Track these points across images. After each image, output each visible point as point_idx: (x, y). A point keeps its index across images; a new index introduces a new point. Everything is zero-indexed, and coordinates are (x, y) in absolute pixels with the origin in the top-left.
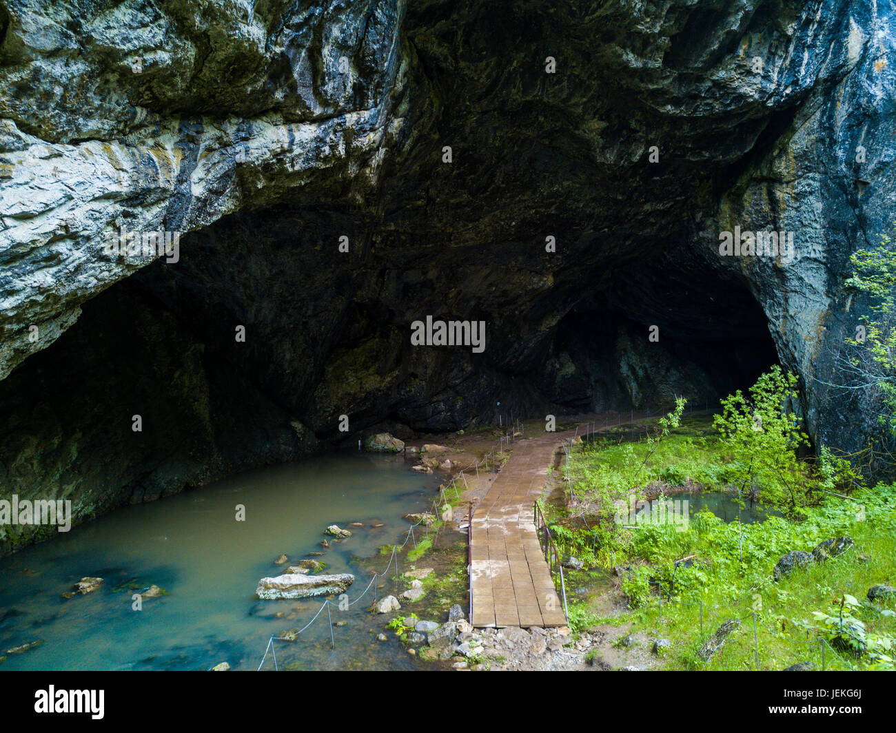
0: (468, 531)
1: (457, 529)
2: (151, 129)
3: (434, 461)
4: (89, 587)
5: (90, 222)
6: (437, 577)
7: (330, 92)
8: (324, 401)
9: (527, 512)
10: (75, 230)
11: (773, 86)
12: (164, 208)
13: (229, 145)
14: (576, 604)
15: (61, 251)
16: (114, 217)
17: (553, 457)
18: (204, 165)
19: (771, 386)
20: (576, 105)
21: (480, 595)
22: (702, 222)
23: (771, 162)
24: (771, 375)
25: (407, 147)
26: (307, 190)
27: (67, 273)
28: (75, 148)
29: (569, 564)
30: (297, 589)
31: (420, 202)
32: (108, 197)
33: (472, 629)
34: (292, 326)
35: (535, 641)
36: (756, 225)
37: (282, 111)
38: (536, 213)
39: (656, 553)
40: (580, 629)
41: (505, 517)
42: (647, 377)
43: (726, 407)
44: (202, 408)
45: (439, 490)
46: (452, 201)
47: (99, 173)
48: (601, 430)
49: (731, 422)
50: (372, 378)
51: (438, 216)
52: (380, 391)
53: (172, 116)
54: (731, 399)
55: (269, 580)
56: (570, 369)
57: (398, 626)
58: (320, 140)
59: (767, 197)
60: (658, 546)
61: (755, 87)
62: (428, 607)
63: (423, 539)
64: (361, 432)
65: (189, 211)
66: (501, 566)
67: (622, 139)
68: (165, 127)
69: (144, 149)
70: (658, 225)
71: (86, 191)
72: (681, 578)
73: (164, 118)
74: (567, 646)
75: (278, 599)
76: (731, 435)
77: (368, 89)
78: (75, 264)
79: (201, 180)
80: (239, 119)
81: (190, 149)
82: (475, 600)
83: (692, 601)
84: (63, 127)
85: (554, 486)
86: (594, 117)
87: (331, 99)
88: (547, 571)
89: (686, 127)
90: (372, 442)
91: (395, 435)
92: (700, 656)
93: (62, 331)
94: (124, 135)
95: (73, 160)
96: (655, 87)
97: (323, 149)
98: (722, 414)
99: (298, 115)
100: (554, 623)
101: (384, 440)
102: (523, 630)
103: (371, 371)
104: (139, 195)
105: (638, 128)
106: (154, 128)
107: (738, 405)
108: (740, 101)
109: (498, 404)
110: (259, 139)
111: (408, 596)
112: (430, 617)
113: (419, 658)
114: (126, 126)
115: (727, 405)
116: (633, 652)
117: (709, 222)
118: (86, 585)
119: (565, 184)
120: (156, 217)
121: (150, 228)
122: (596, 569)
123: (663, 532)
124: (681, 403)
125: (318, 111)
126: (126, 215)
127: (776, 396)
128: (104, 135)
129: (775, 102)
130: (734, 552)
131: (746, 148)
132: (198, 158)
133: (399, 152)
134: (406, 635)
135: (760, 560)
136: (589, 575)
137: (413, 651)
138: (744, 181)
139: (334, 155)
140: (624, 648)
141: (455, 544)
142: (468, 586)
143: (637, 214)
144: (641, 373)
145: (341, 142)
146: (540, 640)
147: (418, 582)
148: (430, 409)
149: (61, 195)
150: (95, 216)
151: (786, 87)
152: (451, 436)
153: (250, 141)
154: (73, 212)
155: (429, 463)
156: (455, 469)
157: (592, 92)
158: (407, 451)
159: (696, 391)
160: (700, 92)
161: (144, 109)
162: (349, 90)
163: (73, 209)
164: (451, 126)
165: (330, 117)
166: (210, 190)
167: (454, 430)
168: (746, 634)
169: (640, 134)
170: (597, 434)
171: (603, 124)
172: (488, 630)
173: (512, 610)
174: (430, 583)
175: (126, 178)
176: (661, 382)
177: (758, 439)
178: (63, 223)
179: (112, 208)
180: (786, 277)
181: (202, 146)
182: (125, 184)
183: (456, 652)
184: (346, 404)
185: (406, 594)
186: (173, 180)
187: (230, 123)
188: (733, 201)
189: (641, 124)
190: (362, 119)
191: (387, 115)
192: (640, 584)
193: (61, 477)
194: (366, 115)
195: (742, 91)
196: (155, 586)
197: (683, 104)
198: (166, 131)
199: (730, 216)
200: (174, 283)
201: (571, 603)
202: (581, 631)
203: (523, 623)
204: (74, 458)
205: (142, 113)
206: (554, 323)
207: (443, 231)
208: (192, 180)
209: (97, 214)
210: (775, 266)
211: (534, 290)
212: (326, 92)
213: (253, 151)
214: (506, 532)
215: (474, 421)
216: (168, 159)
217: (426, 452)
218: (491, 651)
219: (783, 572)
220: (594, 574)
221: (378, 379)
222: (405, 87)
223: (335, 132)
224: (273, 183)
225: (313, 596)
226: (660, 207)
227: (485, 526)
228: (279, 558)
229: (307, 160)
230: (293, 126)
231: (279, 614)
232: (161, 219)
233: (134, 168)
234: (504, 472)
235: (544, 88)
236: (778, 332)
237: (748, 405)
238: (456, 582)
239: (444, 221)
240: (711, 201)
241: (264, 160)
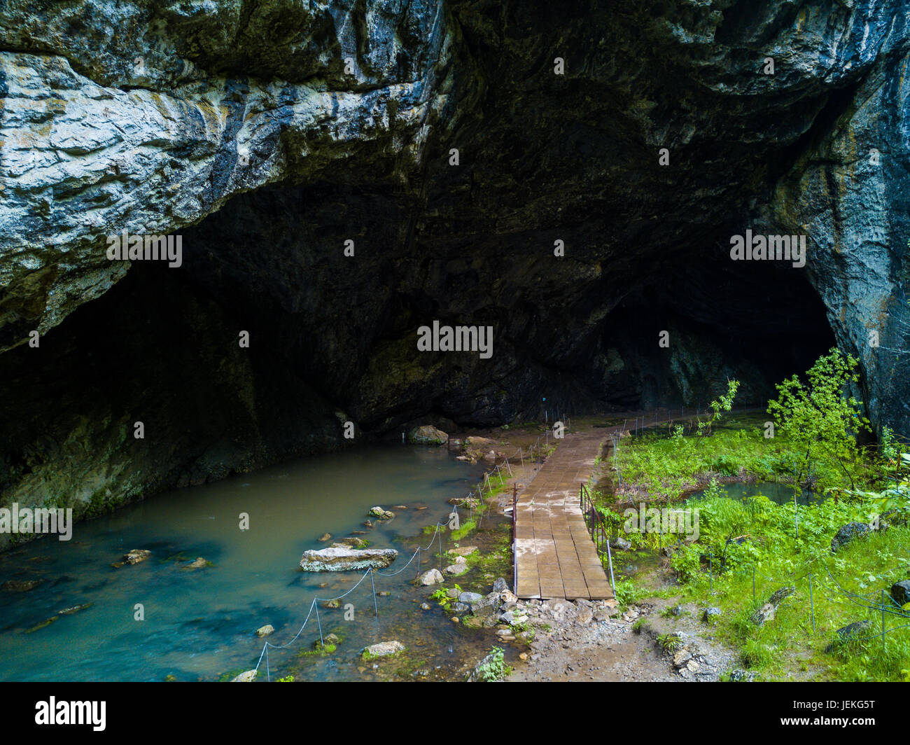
0: (512, 515)
1: (502, 513)
2: (198, 85)
3: (478, 452)
4: (138, 558)
5: (139, 166)
6: (481, 555)
7: (374, 60)
8: (368, 392)
9: (572, 498)
10: (124, 172)
11: (832, 62)
12: (211, 164)
13: (274, 108)
14: (623, 581)
15: (111, 192)
16: (162, 165)
17: (600, 449)
18: (249, 126)
19: (829, 369)
20: (624, 83)
21: (525, 569)
22: (757, 209)
23: (831, 143)
24: (830, 358)
25: (451, 126)
26: (351, 166)
27: (117, 216)
28: (125, 93)
29: (616, 544)
30: (340, 562)
31: (464, 187)
32: (156, 143)
33: (517, 599)
34: (336, 316)
35: (581, 612)
36: (813, 210)
37: (326, 78)
38: (583, 199)
39: (707, 534)
40: (627, 602)
41: (550, 502)
42: (699, 375)
43: (781, 392)
44: (247, 396)
45: (483, 478)
46: (497, 186)
47: (148, 119)
48: (651, 425)
49: (787, 407)
50: (416, 369)
51: (482, 201)
52: (424, 383)
53: (219, 75)
54: (787, 383)
55: (313, 552)
56: (619, 365)
57: (441, 596)
58: (364, 110)
59: (825, 181)
60: (709, 527)
61: (813, 62)
62: (472, 580)
63: (467, 521)
64: (404, 425)
65: (235, 170)
66: (546, 544)
67: (672, 120)
68: (211, 85)
69: (191, 103)
70: (709, 213)
71: (135, 135)
72: (733, 554)
73: (210, 75)
74: (614, 617)
75: (321, 572)
76: (786, 419)
77: (412, 60)
78: (125, 207)
79: (247, 140)
80: (284, 82)
81: (236, 108)
82: (519, 574)
83: (744, 574)
84: (114, 71)
85: (601, 475)
86: (642, 97)
87: (375, 68)
88: (594, 549)
89: (740, 107)
90: (416, 434)
91: (439, 427)
92: (753, 621)
93: (112, 282)
94: (173, 88)
95: (123, 104)
96: (707, 63)
97: (367, 120)
98: (777, 400)
99: (342, 83)
100: (600, 595)
101: (428, 432)
102: (569, 602)
103: (414, 363)
104: (187, 146)
105: (689, 108)
106: (201, 84)
107: (794, 391)
108: (796, 78)
109: (544, 399)
110: (303, 104)
111: (452, 571)
112: (475, 590)
113: (462, 626)
114: (174, 78)
115: (782, 390)
116: (683, 621)
117: (764, 209)
118: (135, 556)
119: (613, 168)
120: (202, 171)
121: (197, 182)
122: (645, 550)
123: (714, 513)
124: (733, 386)
125: (362, 80)
126: (174, 165)
127: (834, 379)
128: (153, 85)
129: (834, 78)
130: (790, 531)
131: (803, 130)
132: (244, 118)
133: (443, 129)
134: (449, 605)
135: (817, 536)
136: (637, 555)
137: (456, 619)
138: (801, 165)
139: (378, 127)
140: (673, 617)
141: (500, 525)
142: (513, 563)
143: (688, 200)
144: (692, 370)
145: (385, 114)
146: (586, 611)
147: (461, 560)
148: (474, 404)
149: (112, 135)
150: (144, 161)
151: (846, 63)
152: (495, 430)
153: (295, 106)
154: (123, 154)
155: (472, 456)
156: (499, 460)
157: (641, 70)
158: (451, 443)
159: (749, 388)
160: (754, 69)
161: (192, 63)
162: (393, 61)
163: (124, 151)
164: (496, 106)
165: (374, 88)
166: (255, 151)
167: (498, 425)
168: (801, 600)
169: (691, 114)
170: (646, 430)
171: (653, 104)
172: (533, 601)
173: (558, 584)
174: (474, 559)
175: (174, 127)
176: (713, 379)
177: (815, 422)
178: (114, 164)
179: (160, 156)
180: (846, 263)
181: (248, 106)
182: (173, 133)
183: (500, 620)
184: (390, 395)
185: (449, 569)
186: (220, 136)
187: (275, 85)
188: (789, 186)
189: (692, 104)
190: (406, 92)
191: (432, 90)
192: (690, 558)
193: (111, 457)
194: (410, 87)
195: (799, 67)
196: (201, 559)
197: (736, 82)
198: (212, 88)
199: (786, 201)
200: (220, 271)
201: (618, 579)
202: (629, 604)
203: (569, 595)
204: (123, 440)
205: (189, 66)
206: (602, 316)
207: (487, 217)
208: (238, 139)
209: (146, 159)
210: (834, 253)
211: (581, 280)
212: (370, 60)
213: (297, 115)
214: (551, 515)
215: (519, 416)
216: (215, 114)
217: (470, 444)
218: (536, 620)
219: (841, 543)
220: (643, 554)
221: (422, 371)
222: (449, 62)
223: (379, 103)
224: (317, 153)
225: (357, 570)
226: (712, 193)
227: (531, 509)
228: (323, 536)
229: (351, 130)
230: (337, 94)
231: (323, 585)
232: (207, 175)
233: (181, 118)
234: (550, 462)
235: (590, 67)
236: (837, 321)
237: (804, 390)
238: (500, 560)
239: (489, 206)
240: (766, 186)
241: (309, 126)
